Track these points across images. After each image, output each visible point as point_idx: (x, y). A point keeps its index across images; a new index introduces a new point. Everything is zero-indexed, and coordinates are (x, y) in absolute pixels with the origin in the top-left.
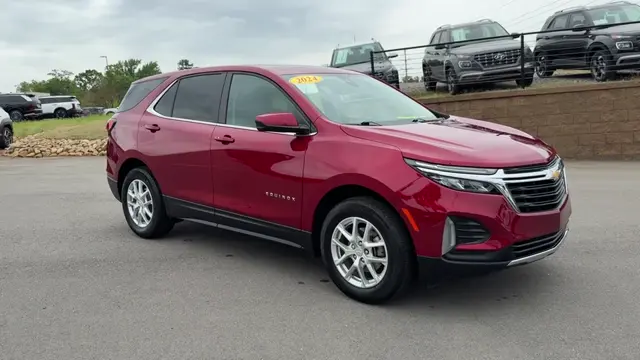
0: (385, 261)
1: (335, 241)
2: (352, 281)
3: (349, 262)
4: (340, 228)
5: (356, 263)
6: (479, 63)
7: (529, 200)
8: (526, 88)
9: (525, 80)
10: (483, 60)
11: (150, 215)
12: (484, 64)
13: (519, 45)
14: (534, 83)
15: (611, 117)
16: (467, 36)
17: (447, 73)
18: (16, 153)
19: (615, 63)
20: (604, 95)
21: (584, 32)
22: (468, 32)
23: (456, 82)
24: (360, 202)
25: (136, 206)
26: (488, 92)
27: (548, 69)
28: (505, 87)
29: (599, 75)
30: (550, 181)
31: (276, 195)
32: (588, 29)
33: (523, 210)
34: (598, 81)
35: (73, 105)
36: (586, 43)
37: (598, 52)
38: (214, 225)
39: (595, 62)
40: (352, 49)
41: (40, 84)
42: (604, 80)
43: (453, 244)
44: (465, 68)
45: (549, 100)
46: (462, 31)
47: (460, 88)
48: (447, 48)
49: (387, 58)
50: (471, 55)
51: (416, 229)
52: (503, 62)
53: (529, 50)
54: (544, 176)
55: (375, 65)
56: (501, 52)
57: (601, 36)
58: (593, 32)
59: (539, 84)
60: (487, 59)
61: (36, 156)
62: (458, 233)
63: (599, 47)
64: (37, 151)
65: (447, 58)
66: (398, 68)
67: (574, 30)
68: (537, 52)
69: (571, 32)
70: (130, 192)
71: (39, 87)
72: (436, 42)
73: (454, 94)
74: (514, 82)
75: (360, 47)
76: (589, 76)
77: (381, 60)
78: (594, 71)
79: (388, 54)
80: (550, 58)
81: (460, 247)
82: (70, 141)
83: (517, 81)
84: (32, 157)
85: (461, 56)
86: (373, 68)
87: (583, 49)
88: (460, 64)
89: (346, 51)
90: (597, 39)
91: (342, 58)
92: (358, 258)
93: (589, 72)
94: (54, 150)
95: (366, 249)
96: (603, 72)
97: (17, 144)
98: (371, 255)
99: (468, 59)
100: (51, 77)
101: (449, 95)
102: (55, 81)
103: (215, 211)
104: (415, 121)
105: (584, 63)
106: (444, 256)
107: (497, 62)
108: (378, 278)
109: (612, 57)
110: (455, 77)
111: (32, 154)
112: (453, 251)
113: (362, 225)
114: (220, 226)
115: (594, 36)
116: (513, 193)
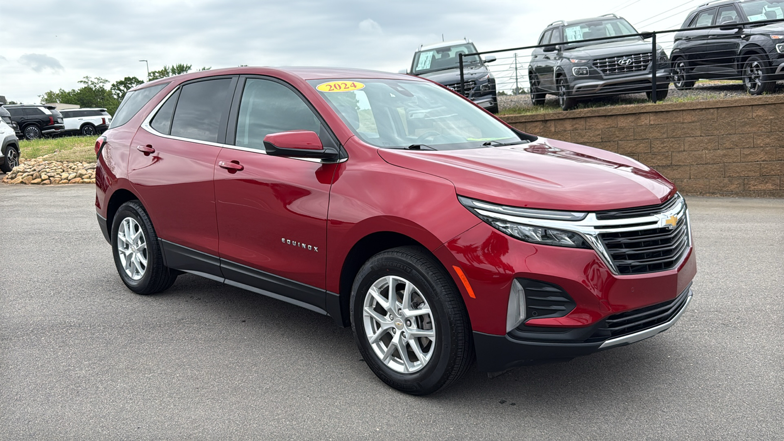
0: (432, 334)
1: (367, 310)
2: (393, 365)
3: (386, 337)
4: (374, 291)
5: (396, 340)
6: (599, 70)
7: (631, 257)
8: (658, 103)
9: (658, 91)
10: (603, 65)
11: (145, 262)
12: (604, 71)
13: (650, 47)
14: (668, 96)
15: (768, 140)
16: (584, 34)
17: (558, 82)
18: (19, 178)
19: (774, 70)
20: (760, 112)
21: (736, 30)
22: (586, 30)
23: (568, 94)
24: (395, 255)
25: (128, 252)
26: (609, 107)
27: (689, 77)
28: (630, 101)
29: (754, 86)
30: (663, 230)
31: (294, 243)
32: (740, 26)
33: (623, 270)
34: (753, 94)
35: (104, 120)
36: (738, 45)
37: (753, 56)
38: (221, 280)
39: (748, 69)
40: (439, 50)
41: (69, 93)
42: (759, 93)
43: (522, 316)
44: (580, 77)
45: (688, 118)
46: (578, 28)
47: (574, 102)
48: (559, 50)
49: (483, 63)
50: (588, 59)
51: (472, 294)
52: (630, 68)
53: (663, 53)
54: (655, 222)
55: (465, 72)
56: (626, 56)
57: (757, 35)
58: (747, 31)
59: (676, 96)
60: (608, 64)
61: (42, 183)
62: (528, 302)
63: (753, 51)
64: (44, 176)
65: (559, 63)
66: (495, 75)
67: (723, 27)
68: (675, 57)
69: (718, 31)
70: (120, 235)
71: (66, 98)
72: (545, 42)
73: (565, 109)
74: (644, 95)
75: (448, 49)
76: (741, 88)
77: (473, 64)
78: (747, 81)
79: (483, 57)
80: (691, 64)
81: (532, 321)
82: (86, 165)
83: (648, 94)
84: (38, 184)
85: (576, 61)
86: (462, 74)
87: (734, 53)
88: (574, 71)
89: (431, 54)
90: (752, 39)
91: (425, 63)
92: (398, 333)
93: (740, 82)
94: (64, 175)
95: (407, 320)
96: (759, 83)
97: (21, 167)
98: (414, 326)
99: (584, 64)
100: (83, 86)
101: (560, 110)
102: (87, 90)
103: (221, 262)
104: (487, 144)
105: (734, 71)
106: (510, 334)
107: (621, 69)
108: (424, 359)
109: (770, 64)
110: (568, 87)
111: (39, 180)
112: (523, 326)
113: (400, 287)
114: (227, 282)
115: (748, 36)
116: (608, 247)
